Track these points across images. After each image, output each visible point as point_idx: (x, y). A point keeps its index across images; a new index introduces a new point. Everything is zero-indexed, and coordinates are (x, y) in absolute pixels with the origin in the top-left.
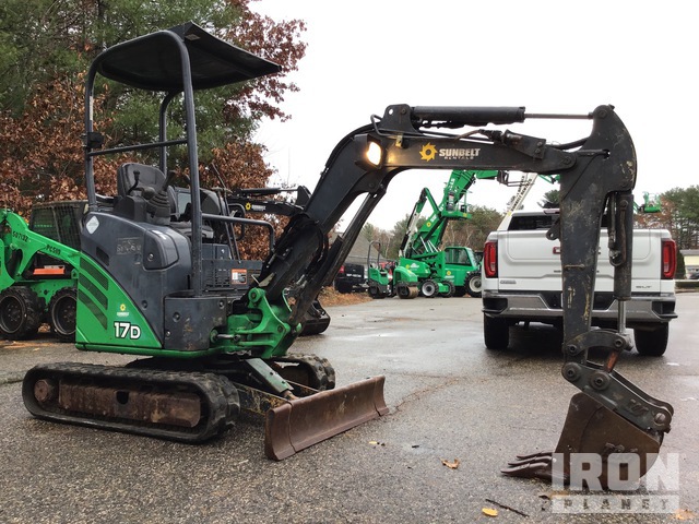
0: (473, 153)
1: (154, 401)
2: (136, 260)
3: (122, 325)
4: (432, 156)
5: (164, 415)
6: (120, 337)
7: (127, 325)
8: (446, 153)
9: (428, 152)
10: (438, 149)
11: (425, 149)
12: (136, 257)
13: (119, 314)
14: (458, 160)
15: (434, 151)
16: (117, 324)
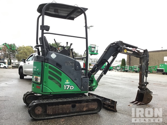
0: (132, 53)
1: (84, 105)
2: (72, 68)
3: (67, 86)
4: (126, 52)
5: (87, 108)
6: (66, 89)
7: (69, 86)
8: (128, 52)
9: (125, 51)
10: (127, 50)
11: (125, 50)
12: (72, 67)
13: (66, 83)
14: (130, 53)
15: (126, 51)
16: (65, 86)
